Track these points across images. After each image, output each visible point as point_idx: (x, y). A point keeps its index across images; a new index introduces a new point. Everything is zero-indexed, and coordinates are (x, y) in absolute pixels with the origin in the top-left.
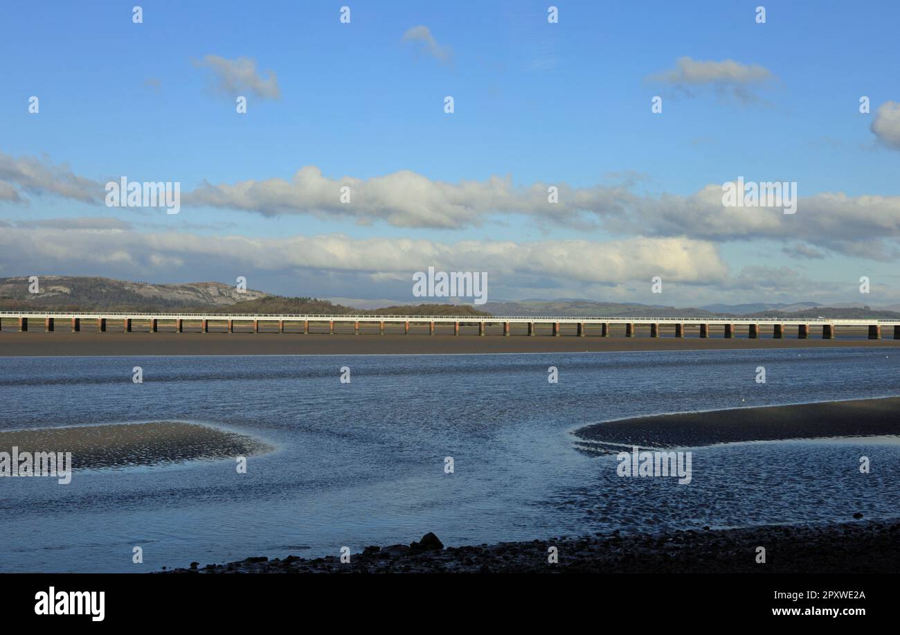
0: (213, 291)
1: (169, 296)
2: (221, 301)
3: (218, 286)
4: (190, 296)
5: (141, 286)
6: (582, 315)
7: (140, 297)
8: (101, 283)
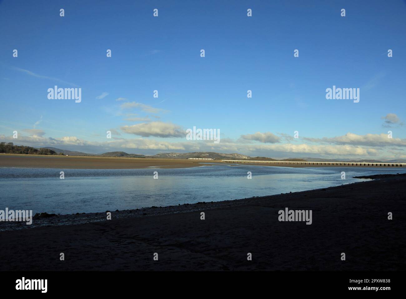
0: (236, 155)
1: (227, 156)
2: (237, 157)
3: (237, 154)
4: (231, 156)
5: (222, 154)
6: (322, 162)
7: (222, 156)
8: (215, 153)
